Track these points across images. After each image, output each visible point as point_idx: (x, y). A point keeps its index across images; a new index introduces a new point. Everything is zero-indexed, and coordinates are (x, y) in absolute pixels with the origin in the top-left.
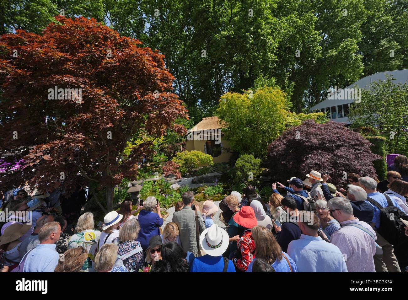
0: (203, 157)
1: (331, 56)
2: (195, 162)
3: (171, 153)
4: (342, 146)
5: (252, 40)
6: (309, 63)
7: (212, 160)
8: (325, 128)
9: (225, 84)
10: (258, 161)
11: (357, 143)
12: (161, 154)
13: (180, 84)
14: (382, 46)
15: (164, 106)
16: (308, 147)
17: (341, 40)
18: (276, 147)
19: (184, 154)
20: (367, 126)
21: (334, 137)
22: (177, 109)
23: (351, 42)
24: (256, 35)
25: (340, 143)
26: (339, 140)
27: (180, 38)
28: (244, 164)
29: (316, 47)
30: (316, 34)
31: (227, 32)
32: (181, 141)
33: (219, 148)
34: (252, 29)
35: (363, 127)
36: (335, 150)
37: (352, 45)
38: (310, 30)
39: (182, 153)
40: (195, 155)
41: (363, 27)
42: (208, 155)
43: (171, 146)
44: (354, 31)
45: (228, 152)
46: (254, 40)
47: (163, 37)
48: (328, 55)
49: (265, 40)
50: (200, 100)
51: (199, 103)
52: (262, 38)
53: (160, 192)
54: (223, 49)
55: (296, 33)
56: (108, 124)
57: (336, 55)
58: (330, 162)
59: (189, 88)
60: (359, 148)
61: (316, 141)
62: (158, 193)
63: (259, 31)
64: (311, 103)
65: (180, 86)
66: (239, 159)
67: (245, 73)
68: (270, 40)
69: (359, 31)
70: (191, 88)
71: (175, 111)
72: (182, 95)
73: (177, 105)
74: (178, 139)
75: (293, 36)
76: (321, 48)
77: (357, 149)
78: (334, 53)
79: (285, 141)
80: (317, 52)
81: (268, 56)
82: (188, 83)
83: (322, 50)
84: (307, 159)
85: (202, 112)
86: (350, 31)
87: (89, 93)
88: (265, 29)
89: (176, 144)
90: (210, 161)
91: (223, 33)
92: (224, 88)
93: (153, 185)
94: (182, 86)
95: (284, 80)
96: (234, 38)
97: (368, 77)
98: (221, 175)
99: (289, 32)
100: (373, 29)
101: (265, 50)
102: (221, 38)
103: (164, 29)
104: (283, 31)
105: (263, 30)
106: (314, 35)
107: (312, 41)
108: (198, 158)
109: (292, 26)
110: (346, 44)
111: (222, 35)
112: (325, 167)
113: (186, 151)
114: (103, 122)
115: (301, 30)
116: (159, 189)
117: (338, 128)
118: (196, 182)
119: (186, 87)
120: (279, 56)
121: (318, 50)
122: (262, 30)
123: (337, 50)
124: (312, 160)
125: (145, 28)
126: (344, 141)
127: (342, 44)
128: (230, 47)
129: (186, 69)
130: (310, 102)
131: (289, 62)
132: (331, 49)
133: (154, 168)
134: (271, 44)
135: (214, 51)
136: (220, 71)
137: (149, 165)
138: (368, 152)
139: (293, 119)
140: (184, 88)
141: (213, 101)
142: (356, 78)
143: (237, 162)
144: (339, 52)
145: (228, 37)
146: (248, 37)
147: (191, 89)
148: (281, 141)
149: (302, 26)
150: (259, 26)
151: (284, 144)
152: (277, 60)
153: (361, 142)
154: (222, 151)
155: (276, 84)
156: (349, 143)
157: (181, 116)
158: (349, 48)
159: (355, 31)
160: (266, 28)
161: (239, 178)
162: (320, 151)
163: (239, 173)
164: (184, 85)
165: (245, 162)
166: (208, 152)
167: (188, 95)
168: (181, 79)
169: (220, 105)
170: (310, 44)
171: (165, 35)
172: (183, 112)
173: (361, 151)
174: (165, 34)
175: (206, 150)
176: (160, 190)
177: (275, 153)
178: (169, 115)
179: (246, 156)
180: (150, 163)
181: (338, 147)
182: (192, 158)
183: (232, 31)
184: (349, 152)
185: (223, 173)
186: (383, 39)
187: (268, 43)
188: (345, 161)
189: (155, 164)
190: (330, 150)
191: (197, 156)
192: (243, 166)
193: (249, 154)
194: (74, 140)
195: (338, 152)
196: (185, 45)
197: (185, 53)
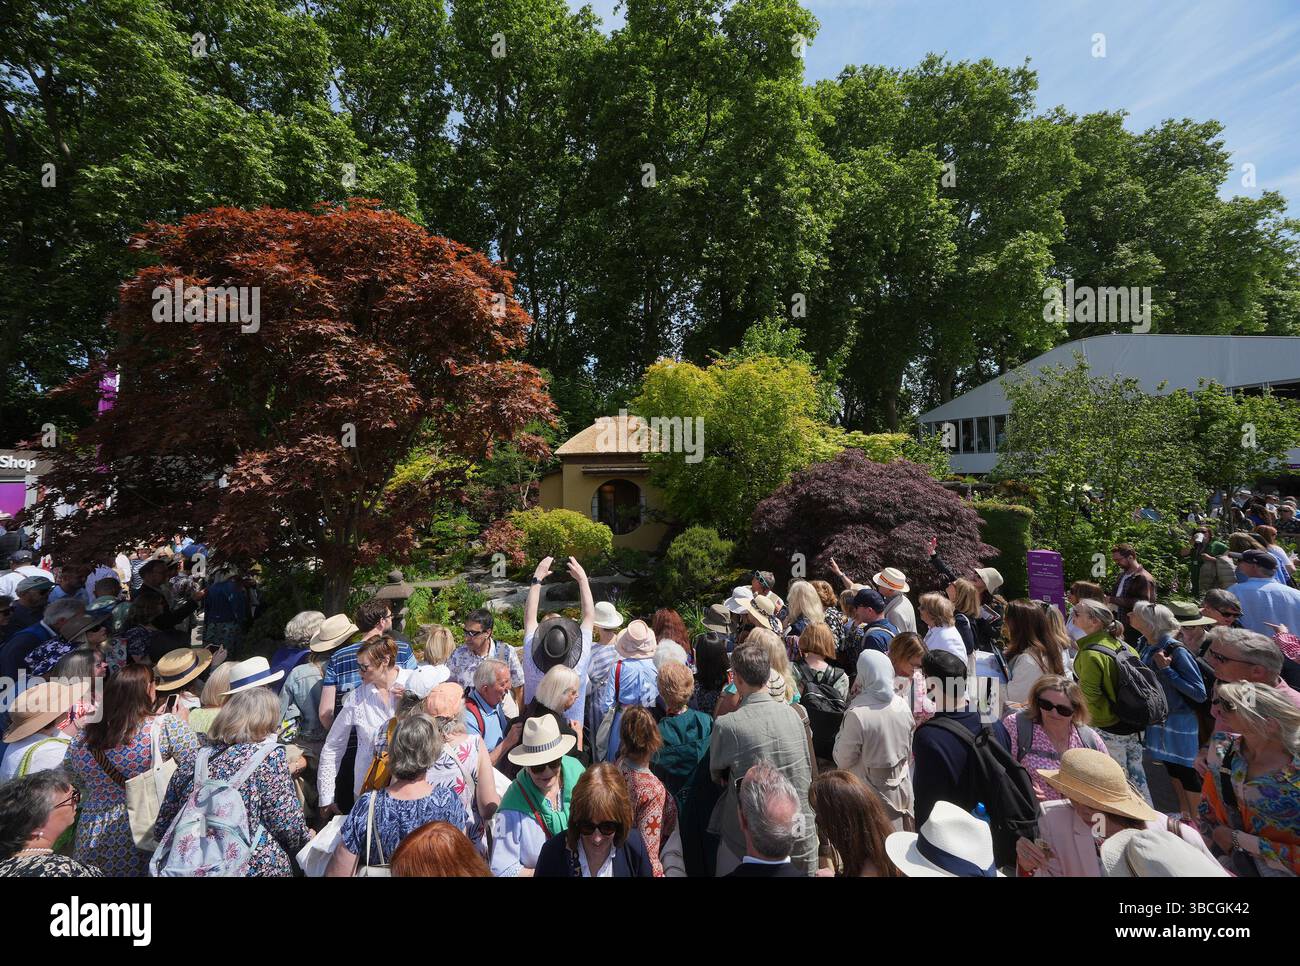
0: (584, 529)
1: (980, 274)
2: (562, 540)
3: (490, 512)
4: (911, 517)
5: (757, 212)
6: (920, 284)
7: (609, 540)
8: (881, 475)
9: (674, 319)
10: (727, 545)
11: (945, 513)
12: (457, 515)
13: (535, 301)
14: (1121, 261)
15: (505, 393)
16: (835, 516)
17: (1011, 233)
18: (769, 512)
19: (532, 517)
20: (1018, 480)
21: (896, 497)
22: (533, 402)
23: (1034, 243)
24: (769, 197)
25: (906, 512)
26: (904, 504)
27: (553, 170)
28: (691, 550)
29: (941, 243)
30: (941, 207)
31: (689, 177)
32: (524, 478)
33: (633, 508)
34: (758, 180)
35: (1009, 483)
36: (893, 527)
37: (1036, 250)
38: (923, 197)
39: (524, 514)
40: (563, 521)
41: (1071, 204)
42: (600, 525)
43: (490, 492)
44: (1047, 212)
45: (658, 520)
46: (762, 210)
47: (502, 165)
48: (972, 269)
49: (793, 216)
50: (593, 360)
51: (590, 365)
52: (785, 208)
53: (453, 618)
54: (672, 223)
55: (886, 200)
56: (386, 422)
57: (993, 271)
58: (880, 554)
59: (563, 319)
60: (948, 526)
61: (853, 502)
62: (446, 618)
63: (779, 187)
64: (930, 399)
65: (536, 310)
66: (679, 537)
67: (734, 295)
68: (808, 215)
69: (1058, 215)
70: (571, 318)
71: (529, 406)
72: (539, 335)
73: (534, 390)
74: (516, 473)
75: (877, 207)
76: (953, 247)
77: (945, 529)
78: (989, 266)
79: (793, 498)
80: (942, 257)
81: (797, 259)
82: (563, 302)
83: (956, 253)
84: (830, 542)
85: (597, 395)
86: (1035, 211)
87: (356, 356)
88: (795, 187)
89: (510, 488)
90: (604, 542)
91: (677, 180)
92: (670, 329)
93: (430, 599)
94: (542, 309)
95: (846, 329)
96: (708, 196)
97: (1076, 343)
98: (629, 581)
99: (870, 193)
100: (1099, 213)
101: (791, 240)
102: (670, 195)
103: (508, 141)
104: (845, 194)
105: (790, 185)
106: (938, 209)
107: (931, 226)
108: (571, 530)
109: (878, 177)
110: (1021, 246)
111: (673, 185)
112: (864, 564)
113: (537, 508)
114: (378, 416)
115: (900, 192)
116: (450, 609)
117: (911, 475)
118: (557, 595)
119: (555, 312)
120: (835, 257)
121: (945, 252)
122: (787, 185)
123: (996, 257)
124: (841, 546)
125: (447, 126)
126: (917, 507)
127: (1012, 245)
128: (693, 220)
129: (559, 258)
130: (926, 398)
131: (863, 275)
132: (982, 252)
133: (435, 553)
134: (808, 227)
135: (648, 224)
136: (663, 282)
137: (419, 546)
138: (972, 539)
139: (831, 443)
140: (548, 313)
141: (635, 367)
142: (1045, 343)
143: (673, 545)
144: (1002, 266)
145: (689, 193)
146: (746, 201)
147: (570, 321)
148: (786, 497)
149: (904, 181)
150: (778, 175)
151: (790, 506)
152: (826, 267)
153: (954, 513)
154: (644, 518)
155: (799, 346)
156: (928, 512)
157: (540, 417)
158: (1028, 256)
159: (1049, 213)
160: (797, 181)
161: (675, 588)
162: (861, 527)
163: (676, 574)
164: (547, 307)
165: (694, 544)
166: (602, 517)
167: (557, 340)
168: (540, 284)
169: (645, 388)
170: (924, 234)
171: (507, 161)
172: (547, 409)
173: (953, 535)
174: (508, 155)
175: (596, 510)
176: (452, 613)
177: (765, 526)
178: (514, 415)
179: (697, 531)
180: (420, 540)
181: (900, 520)
182: (554, 530)
183: (704, 179)
184: (923, 533)
185: (637, 576)
186: (1122, 242)
187: (801, 222)
188: (909, 552)
189: (437, 542)
190: (883, 527)
191: (569, 526)
192: (688, 555)
193: (706, 526)
194: (318, 451)
195: (899, 533)
196: (564, 193)
197: (563, 213)
